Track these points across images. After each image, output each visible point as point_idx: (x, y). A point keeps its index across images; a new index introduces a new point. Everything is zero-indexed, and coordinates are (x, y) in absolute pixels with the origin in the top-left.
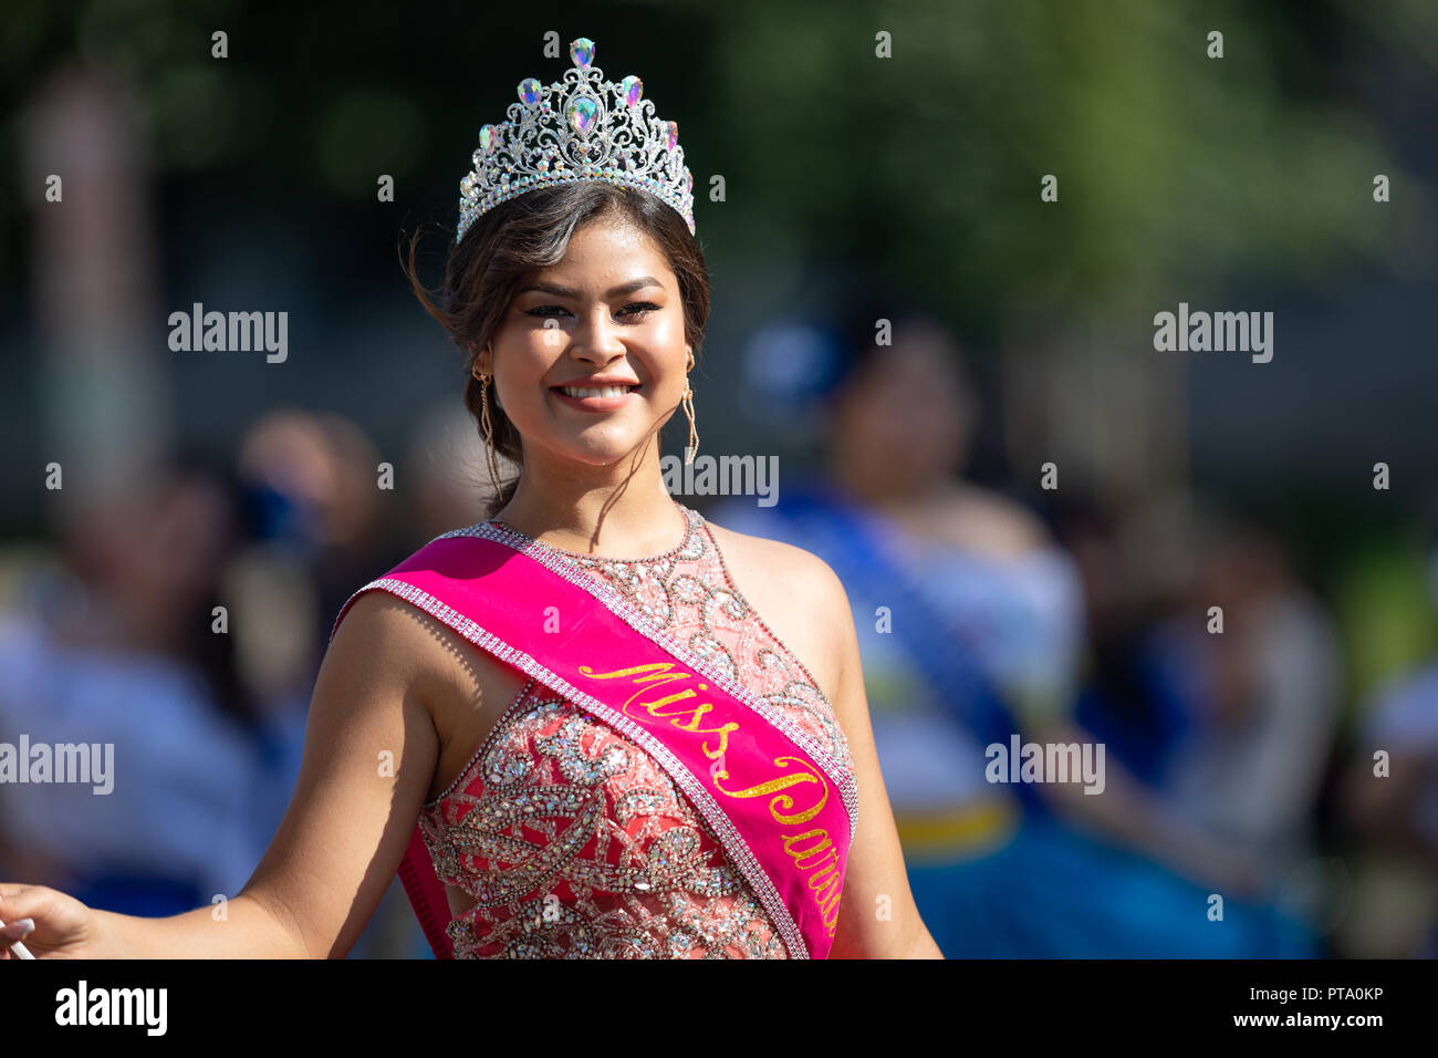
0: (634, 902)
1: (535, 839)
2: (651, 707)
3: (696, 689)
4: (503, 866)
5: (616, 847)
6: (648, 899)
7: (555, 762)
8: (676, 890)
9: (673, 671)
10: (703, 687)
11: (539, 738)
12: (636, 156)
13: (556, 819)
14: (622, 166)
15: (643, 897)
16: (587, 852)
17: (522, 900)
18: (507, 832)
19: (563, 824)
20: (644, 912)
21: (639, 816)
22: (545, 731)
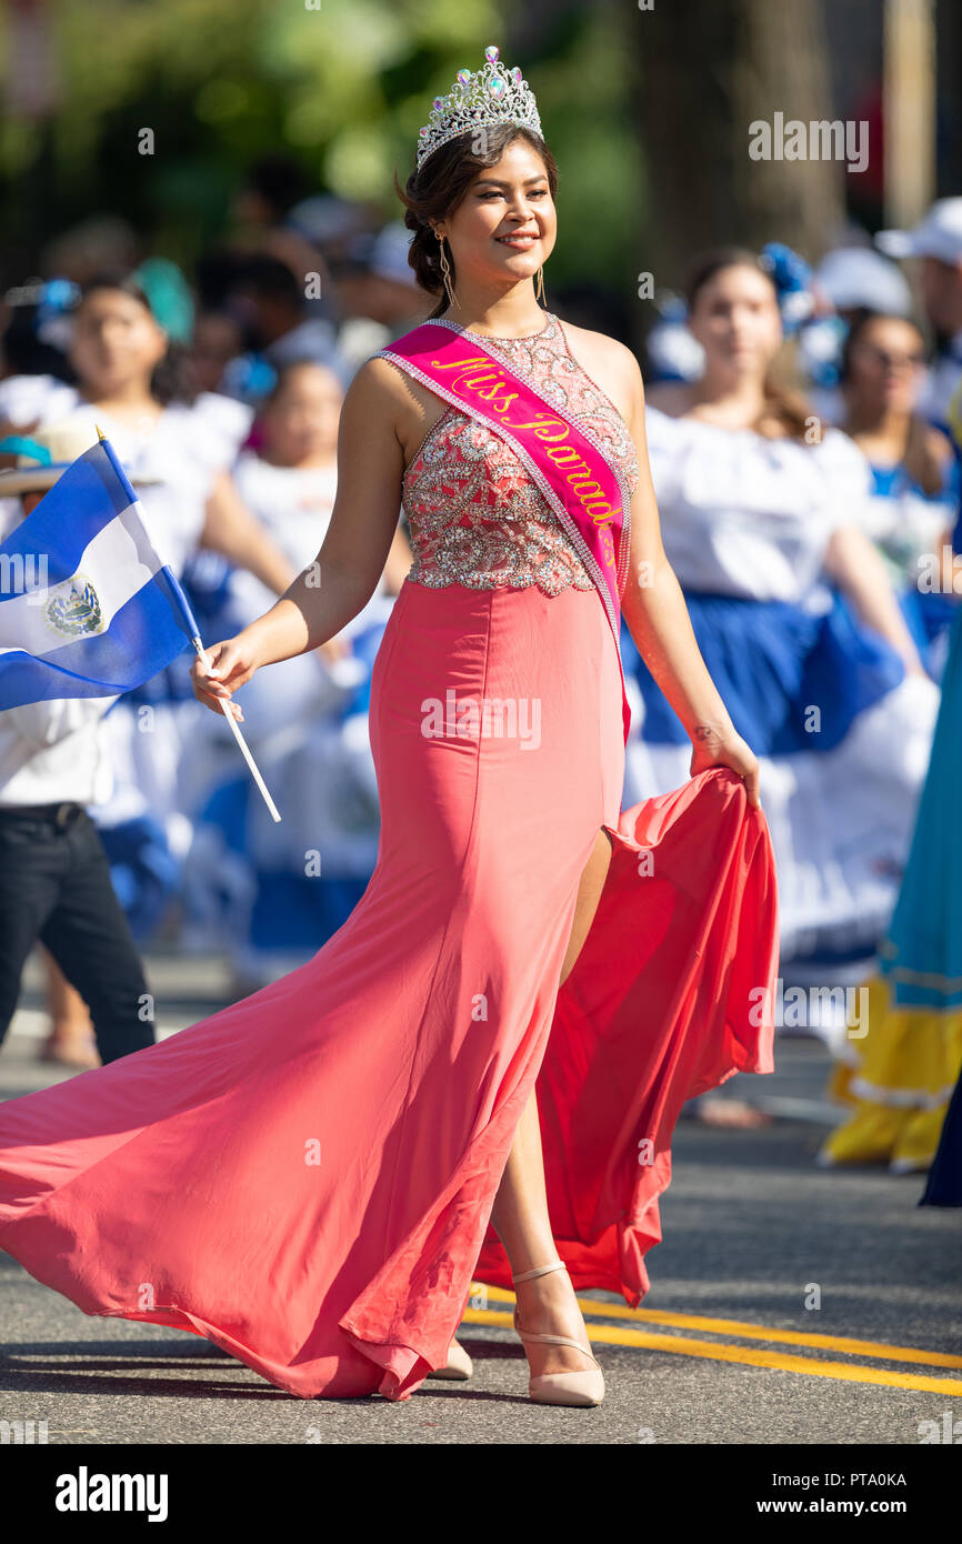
0: (506, 527)
1: (449, 492)
2: (469, 383)
3: (497, 374)
4: (433, 508)
5: (492, 496)
6: (513, 525)
7: (459, 449)
8: (529, 520)
9: (487, 362)
10: (501, 373)
11: (451, 436)
12: (524, 111)
13: (459, 480)
14: (518, 116)
15: (510, 523)
16: (477, 498)
17: (444, 527)
18: (434, 489)
19: (463, 483)
20: (511, 533)
21: (505, 478)
22: (455, 433)
